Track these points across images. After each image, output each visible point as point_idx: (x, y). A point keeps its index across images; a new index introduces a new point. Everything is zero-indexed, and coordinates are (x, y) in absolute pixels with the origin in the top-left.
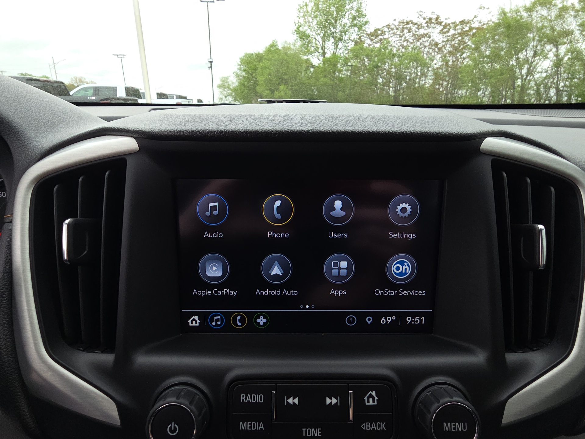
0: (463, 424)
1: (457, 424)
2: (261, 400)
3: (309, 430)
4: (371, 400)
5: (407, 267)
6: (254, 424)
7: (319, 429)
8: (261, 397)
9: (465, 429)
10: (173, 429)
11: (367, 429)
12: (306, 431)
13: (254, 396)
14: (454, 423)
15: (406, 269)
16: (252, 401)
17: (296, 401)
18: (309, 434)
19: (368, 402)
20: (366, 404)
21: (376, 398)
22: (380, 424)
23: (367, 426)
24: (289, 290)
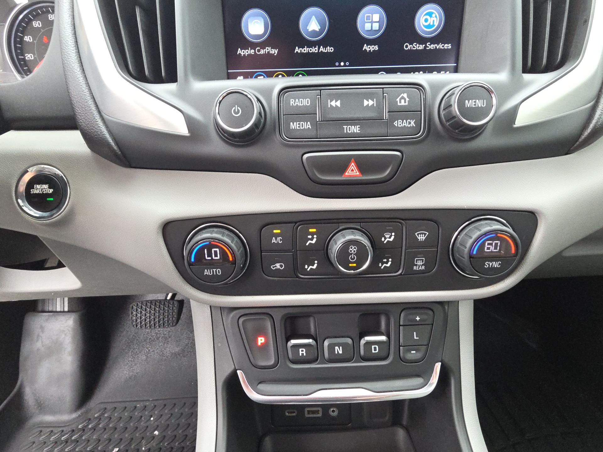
0: (482, 100)
1: (477, 101)
2: (308, 103)
3: (349, 128)
4: (403, 101)
5: (435, 19)
6: (302, 124)
7: (358, 126)
8: (308, 100)
9: (483, 105)
10: (236, 111)
11: (399, 126)
12: (347, 128)
13: (301, 101)
14: (475, 100)
15: (434, 21)
16: (300, 105)
17: (338, 104)
18: (350, 131)
19: (400, 102)
20: (399, 104)
21: (407, 99)
22: (410, 121)
23: (399, 123)
24: (325, 47)
